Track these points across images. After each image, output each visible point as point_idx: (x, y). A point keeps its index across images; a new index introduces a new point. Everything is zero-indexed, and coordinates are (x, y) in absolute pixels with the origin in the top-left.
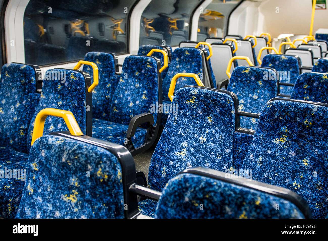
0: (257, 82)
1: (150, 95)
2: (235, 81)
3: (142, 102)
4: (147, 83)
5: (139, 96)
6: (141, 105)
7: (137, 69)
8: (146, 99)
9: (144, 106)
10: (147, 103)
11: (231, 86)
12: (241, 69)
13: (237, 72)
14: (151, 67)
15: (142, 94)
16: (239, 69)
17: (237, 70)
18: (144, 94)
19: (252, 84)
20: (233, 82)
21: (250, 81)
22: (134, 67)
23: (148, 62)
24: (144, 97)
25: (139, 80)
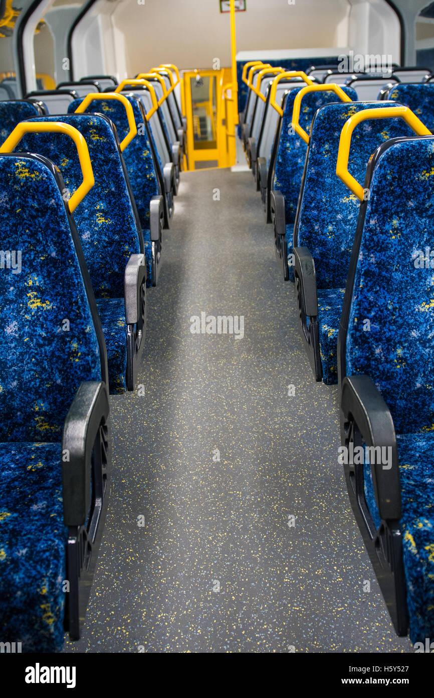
0: (378, 135)
1: (116, 211)
2: (328, 141)
3: (100, 233)
4: (102, 183)
5: (84, 219)
6: (99, 241)
7: (60, 151)
8: (109, 222)
9: (107, 243)
10: (115, 232)
11: (321, 153)
12: (337, 110)
13: (328, 118)
14: (104, 140)
15: (93, 213)
16: (333, 112)
17: (328, 114)
18: (99, 211)
19: (369, 141)
20: (324, 143)
21: (361, 135)
22: (52, 148)
23: (93, 127)
24: (101, 221)
25: (73, 179)
